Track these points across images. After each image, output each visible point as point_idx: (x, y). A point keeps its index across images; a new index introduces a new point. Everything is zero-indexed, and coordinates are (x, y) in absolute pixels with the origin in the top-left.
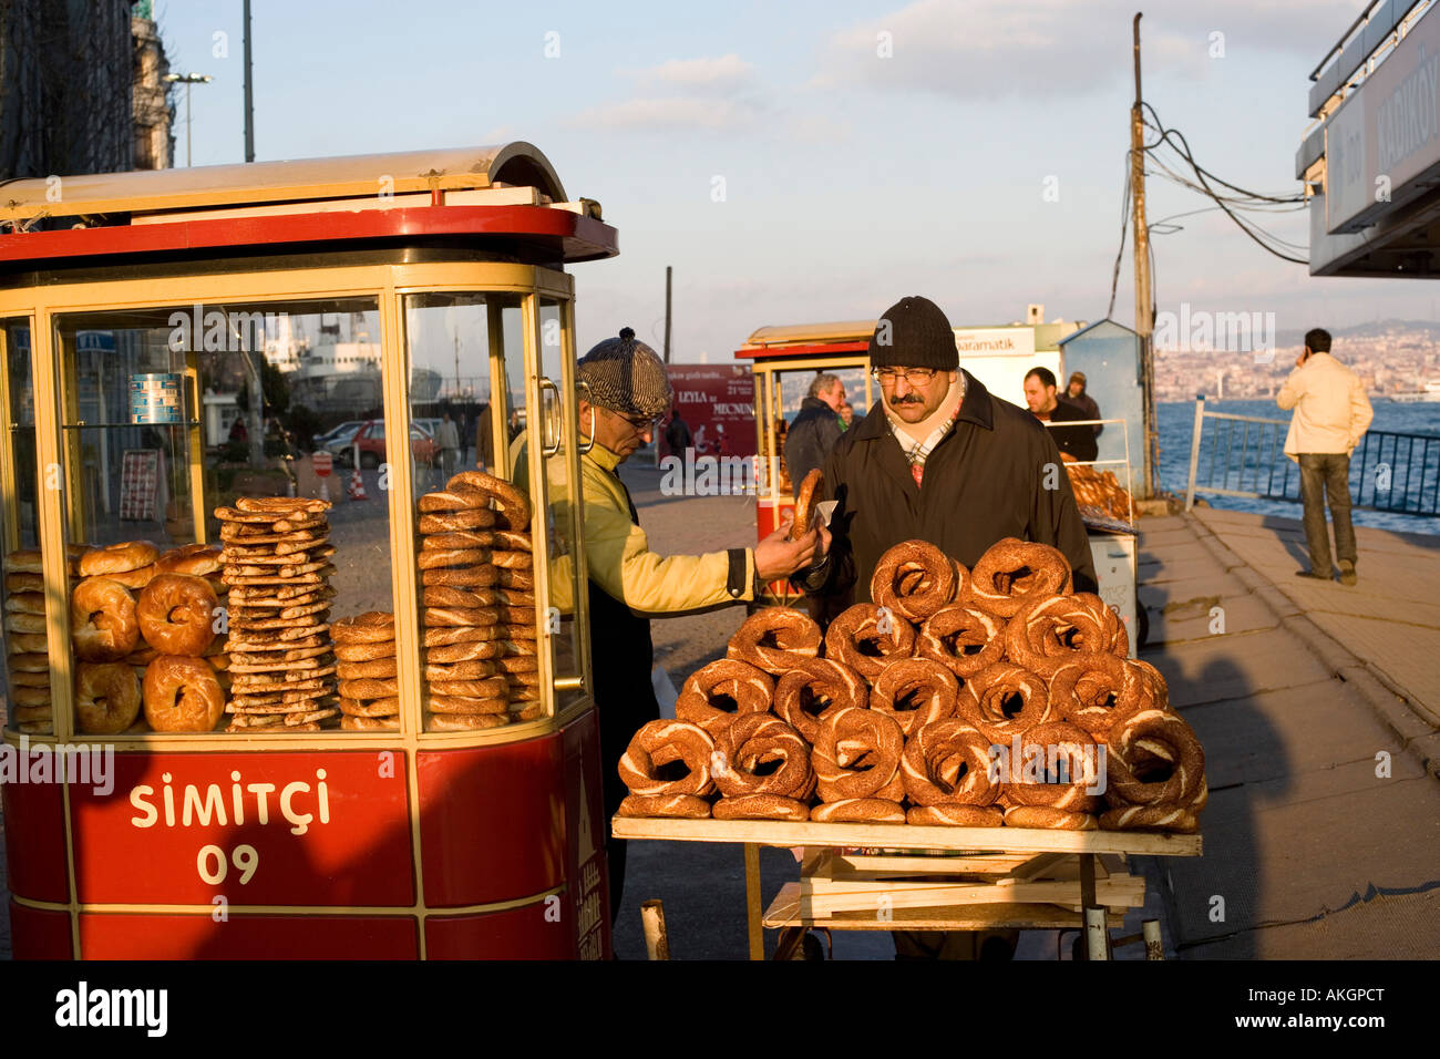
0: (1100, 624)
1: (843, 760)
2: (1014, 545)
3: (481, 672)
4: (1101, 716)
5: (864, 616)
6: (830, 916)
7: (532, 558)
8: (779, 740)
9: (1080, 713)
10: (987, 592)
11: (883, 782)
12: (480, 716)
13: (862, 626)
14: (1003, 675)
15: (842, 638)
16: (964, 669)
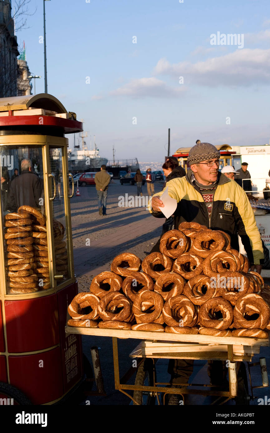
0: (237, 261)
1: (144, 308)
2: (208, 232)
3: (27, 274)
4: (234, 296)
5: (155, 257)
6: (152, 354)
7: (46, 235)
8: (121, 301)
9: (226, 294)
10: (198, 249)
11: (155, 318)
12: (26, 289)
13: (155, 260)
14: (200, 279)
15: (147, 264)
16: (187, 277)
